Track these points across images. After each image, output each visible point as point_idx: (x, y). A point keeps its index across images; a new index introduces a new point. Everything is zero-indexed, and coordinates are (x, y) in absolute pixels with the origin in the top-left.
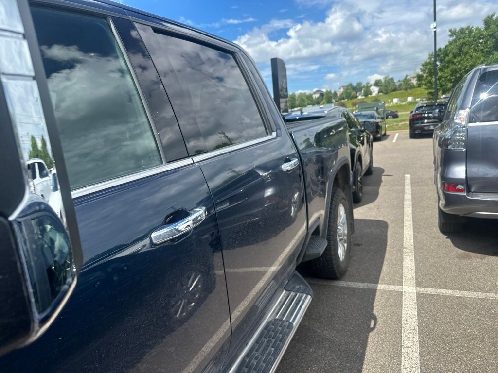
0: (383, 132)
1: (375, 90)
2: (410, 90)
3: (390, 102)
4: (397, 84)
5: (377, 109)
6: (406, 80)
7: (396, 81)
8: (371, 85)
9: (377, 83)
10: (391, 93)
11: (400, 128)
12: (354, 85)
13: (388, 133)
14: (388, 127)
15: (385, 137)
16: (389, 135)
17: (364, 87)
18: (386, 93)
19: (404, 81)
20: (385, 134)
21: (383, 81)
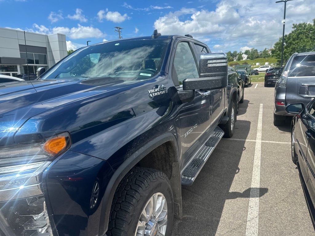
0: (249, 83)
1: (245, 57)
2: (267, 58)
3: (254, 65)
4: (259, 54)
5: (246, 69)
6: (265, 52)
7: (258, 52)
8: (243, 53)
9: (246, 53)
10: (255, 59)
11: (260, 81)
12: (232, 52)
13: (252, 83)
14: (252, 80)
15: (250, 85)
16: (252, 84)
17: (238, 55)
18: (252, 59)
19: (263, 52)
20: (250, 84)
21: (250, 51)
